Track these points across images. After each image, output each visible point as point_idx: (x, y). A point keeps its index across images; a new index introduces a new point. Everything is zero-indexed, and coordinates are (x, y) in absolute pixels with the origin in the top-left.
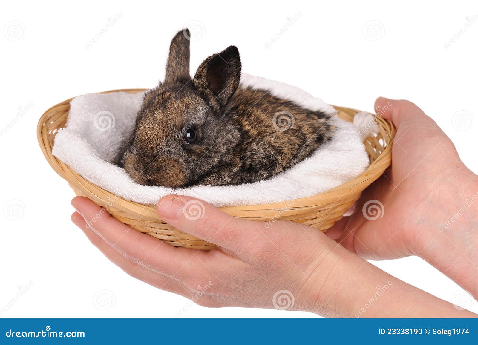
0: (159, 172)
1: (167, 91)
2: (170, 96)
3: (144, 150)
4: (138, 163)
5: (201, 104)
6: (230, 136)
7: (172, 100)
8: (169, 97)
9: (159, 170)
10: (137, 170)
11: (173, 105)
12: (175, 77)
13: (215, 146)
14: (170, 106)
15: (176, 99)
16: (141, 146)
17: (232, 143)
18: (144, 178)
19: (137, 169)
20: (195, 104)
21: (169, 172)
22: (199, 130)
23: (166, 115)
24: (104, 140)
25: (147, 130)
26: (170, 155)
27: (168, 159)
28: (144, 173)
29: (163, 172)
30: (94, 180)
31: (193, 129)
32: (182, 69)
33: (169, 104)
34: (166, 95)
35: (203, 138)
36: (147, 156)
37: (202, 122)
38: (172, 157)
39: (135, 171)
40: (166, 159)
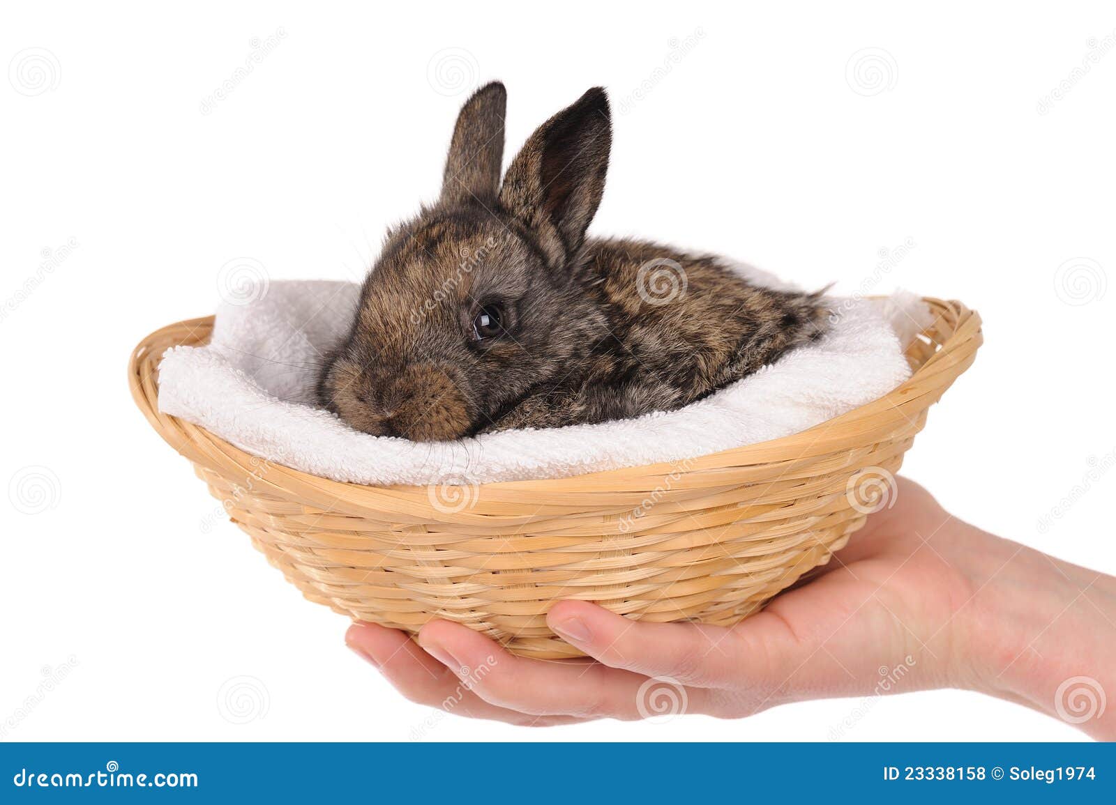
0: (410, 400)
1: (439, 221)
2: (444, 232)
3: (375, 352)
4: (362, 382)
5: (517, 251)
6: (583, 324)
7: (448, 242)
8: (441, 237)
9: (411, 396)
10: (361, 399)
11: (451, 251)
12: (456, 195)
13: (546, 344)
14: (442, 252)
15: (457, 237)
16: (368, 342)
17: (588, 338)
18: (377, 417)
19: (359, 395)
20: (503, 251)
21: (431, 400)
22: (511, 310)
23: (433, 273)
24: (286, 384)
25: (386, 305)
26: (438, 362)
27: (434, 370)
28: (377, 405)
29: (419, 400)
30: (262, 449)
31: (494, 307)
32: (475, 175)
33: (440, 250)
34: (435, 231)
35: (520, 328)
36: (383, 365)
37: (517, 292)
38: (440, 365)
39: (355, 401)
40: (429, 368)
